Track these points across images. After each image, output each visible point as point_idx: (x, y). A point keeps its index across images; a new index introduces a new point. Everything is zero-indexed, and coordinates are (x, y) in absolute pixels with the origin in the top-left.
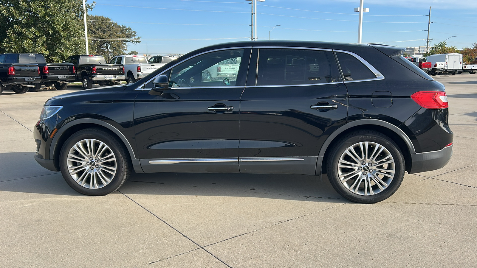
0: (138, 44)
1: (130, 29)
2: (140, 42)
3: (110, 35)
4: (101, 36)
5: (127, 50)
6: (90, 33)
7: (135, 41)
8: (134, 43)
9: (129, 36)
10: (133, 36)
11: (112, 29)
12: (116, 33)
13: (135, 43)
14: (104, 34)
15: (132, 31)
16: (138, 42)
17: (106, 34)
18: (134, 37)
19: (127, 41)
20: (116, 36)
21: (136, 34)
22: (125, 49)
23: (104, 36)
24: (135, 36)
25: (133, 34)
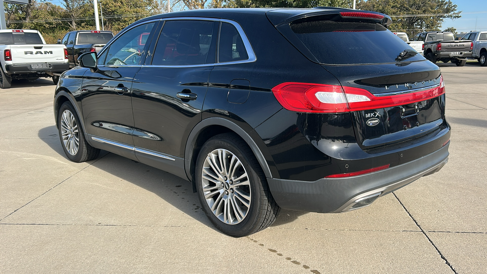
0: (457, 19)
1: (451, 3)
2: (460, 17)
3: (424, 12)
4: (414, 12)
5: (441, 27)
6: (403, 10)
7: (454, 16)
8: (452, 18)
9: (448, 11)
10: (452, 11)
11: (428, 4)
12: (431, 8)
13: (454, 19)
14: (418, 11)
15: (452, 5)
16: (457, 17)
17: (419, 11)
18: (454, 12)
19: (445, 17)
20: (431, 12)
21: (456, 8)
22: (439, 25)
23: (417, 13)
24: (455, 10)
25: (453, 8)
